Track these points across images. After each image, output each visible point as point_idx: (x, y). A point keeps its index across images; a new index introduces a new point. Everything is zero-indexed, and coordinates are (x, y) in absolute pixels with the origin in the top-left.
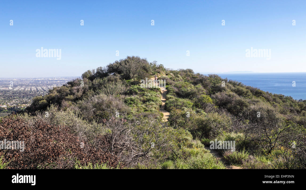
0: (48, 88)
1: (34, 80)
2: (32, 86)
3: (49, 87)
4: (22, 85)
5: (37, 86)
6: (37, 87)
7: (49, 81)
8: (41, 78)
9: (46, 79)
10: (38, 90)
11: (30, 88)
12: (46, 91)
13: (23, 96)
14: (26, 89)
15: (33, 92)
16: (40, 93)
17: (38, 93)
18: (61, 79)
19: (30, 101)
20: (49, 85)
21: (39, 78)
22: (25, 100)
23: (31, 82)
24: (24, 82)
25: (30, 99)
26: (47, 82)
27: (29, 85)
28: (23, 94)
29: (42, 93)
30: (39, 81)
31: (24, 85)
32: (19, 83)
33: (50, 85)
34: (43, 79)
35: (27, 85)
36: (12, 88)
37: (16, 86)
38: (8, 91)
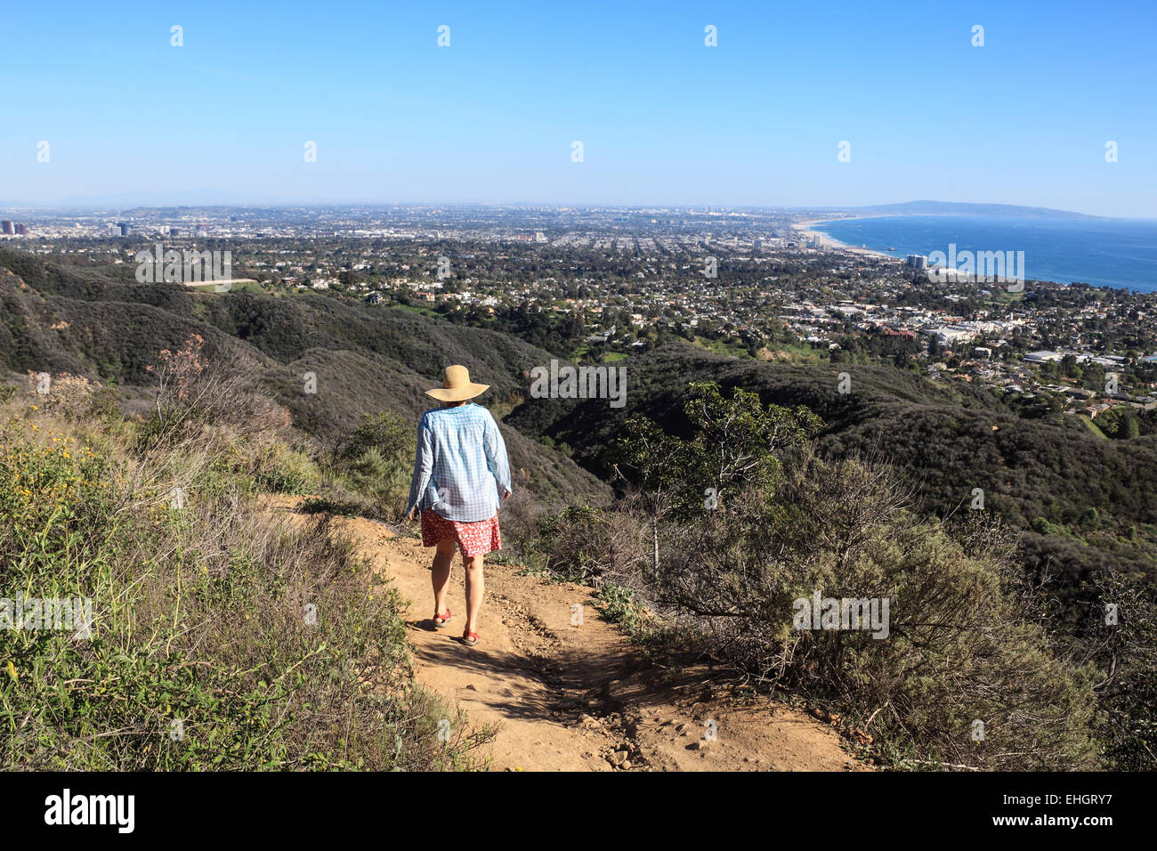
0: (680, 245)
1: (633, 214)
2: (620, 233)
3: (686, 240)
4: (582, 230)
5: (641, 235)
6: (640, 239)
7: (689, 218)
8: (657, 209)
9: (677, 210)
10: (642, 248)
11: (612, 239)
12: (670, 254)
13: (579, 268)
14: (598, 245)
15: (617, 255)
16: (645, 260)
17: (639, 259)
18: (733, 214)
19: (597, 286)
20: (686, 232)
21: (651, 209)
22: (579, 283)
23: (620, 219)
24: (596, 219)
25: (600, 278)
26: (682, 223)
27: (609, 230)
28: (581, 259)
29: (654, 260)
30: (649, 217)
31: (590, 230)
32: (576, 222)
33: (688, 233)
34: (666, 210)
35: (603, 231)
36: (545, 239)
37: (564, 232)
38: (527, 248)
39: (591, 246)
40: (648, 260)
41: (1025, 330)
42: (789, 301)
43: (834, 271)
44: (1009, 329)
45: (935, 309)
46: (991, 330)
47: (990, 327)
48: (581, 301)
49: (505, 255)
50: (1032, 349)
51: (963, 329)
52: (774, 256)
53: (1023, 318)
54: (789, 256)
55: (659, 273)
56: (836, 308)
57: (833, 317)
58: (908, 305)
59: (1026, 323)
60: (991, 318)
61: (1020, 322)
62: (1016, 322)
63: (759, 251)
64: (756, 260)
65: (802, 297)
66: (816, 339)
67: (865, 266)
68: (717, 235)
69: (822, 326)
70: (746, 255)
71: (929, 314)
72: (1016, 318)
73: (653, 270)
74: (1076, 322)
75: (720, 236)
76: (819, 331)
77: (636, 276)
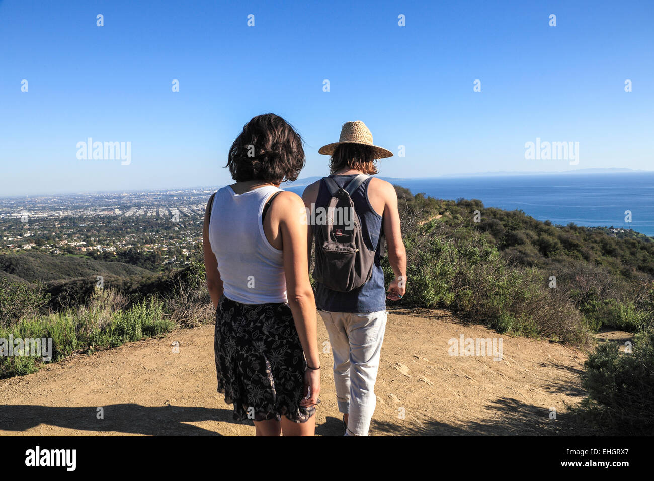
0: (192, 211)
1: (163, 195)
2: (159, 206)
3: (194, 208)
4: (139, 206)
5: (170, 206)
6: (170, 209)
7: (193, 195)
8: (176, 191)
9: (186, 191)
10: (173, 214)
11: (156, 210)
12: (188, 216)
13: (145, 228)
14: (149, 214)
15: (162, 219)
17: (173, 220)
19: (157, 237)
20: (193, 203)
21: (172, 191)
22: (148, 235)
23: (157, 198)
24: (144, 199)
25: (157, 232)
26: (190, 198)
27: (153, 205)
28: (144, 222)
29: (181, 220)
30: (172, 196)
31: (143, 206)
32: (134, 202)
34: (180, 191)
35: (150, 206)
36: (120, 212)
37: (129, 208)
38: (114, 218)
39: (146, 215)
40: (178, 220)
48: (153, 245)
49: (103, 223)
55: (185, 227)
73: (182, 225)
77: (174, 229)
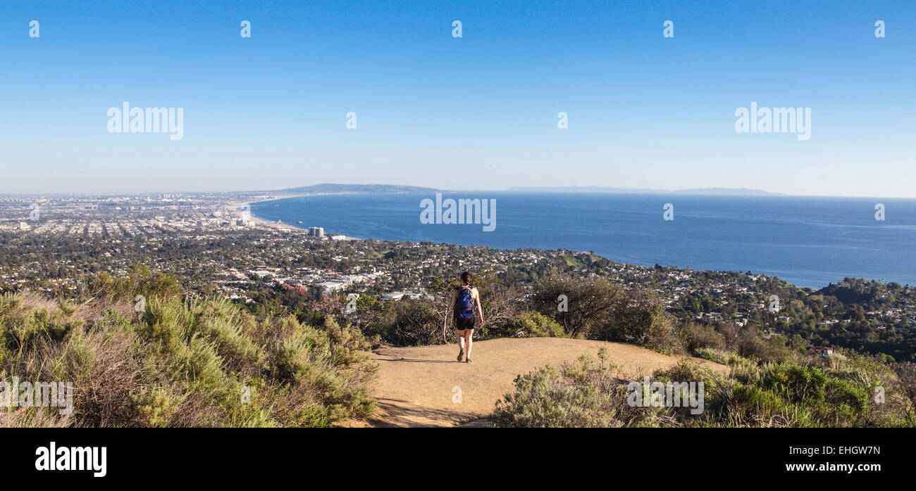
0: (139, 228)
1: (101, 203)
2: (90, 219)
3: (144, 223)
4: (59, 218)
5: (108, 220)
6: (107, 225)
7: (147, 204)
8: (121, 197)
9: (137, 198)
10: (109, 232)
11: (84, 225)
12: (131, 236)
13: (58, 252)
14: (73, 231)
15: (89, 239)
16: (111, 242)
17: (106, 241)
18: (181, 200)
19: (73, 267)
20: (142, 217)
21: (116, 197)
22: (59, 265)
23: (91, 208)
24: (70, 208)
25: (75, 260)
26: (140, 209)
27: (82, 217)
28: (60, 244)
29: (118, 241)
30: (114, 205)
31: (66, 218)
32: (53, 211)
33: (145, 217)
34: (128, 199)
35: (77, 218)
36: (28, 225)
37: (44, 221)
39: (67, 232)
40: (114, 242)
41: (383, 278)
42: (220, 268)
43: (256, 243)
44: (373, 278)
45: (323, 268)
46: (360, 281)
47: (359, 279)
48: (60, 280)
50: (386, 291)
51: (340, 281)
52: (211, 233)
53: (383, 270)
54: (222, 233)
55: (122, 252)
56: (254, 272)
57: (251, 279)
58: (305, 266)
59: (385, 274)
60: (362, 272)
61: (381, 273)
62: (378, 274)
63: (200, 230)
64: (198, 237)
65: (229, 265)
66: (236, 297)
67: (279, 237)
68: (168, 218)
69: (242, 286)
70: (191, 233)
71: (319, 272)
72: (377, 271)
73: (117, 250)
74: (418, 270)
75: (170, 219)
76: (239, 290)
77: (105, 256)
